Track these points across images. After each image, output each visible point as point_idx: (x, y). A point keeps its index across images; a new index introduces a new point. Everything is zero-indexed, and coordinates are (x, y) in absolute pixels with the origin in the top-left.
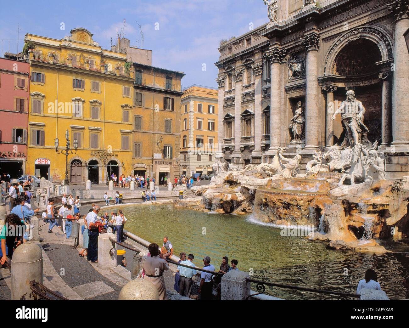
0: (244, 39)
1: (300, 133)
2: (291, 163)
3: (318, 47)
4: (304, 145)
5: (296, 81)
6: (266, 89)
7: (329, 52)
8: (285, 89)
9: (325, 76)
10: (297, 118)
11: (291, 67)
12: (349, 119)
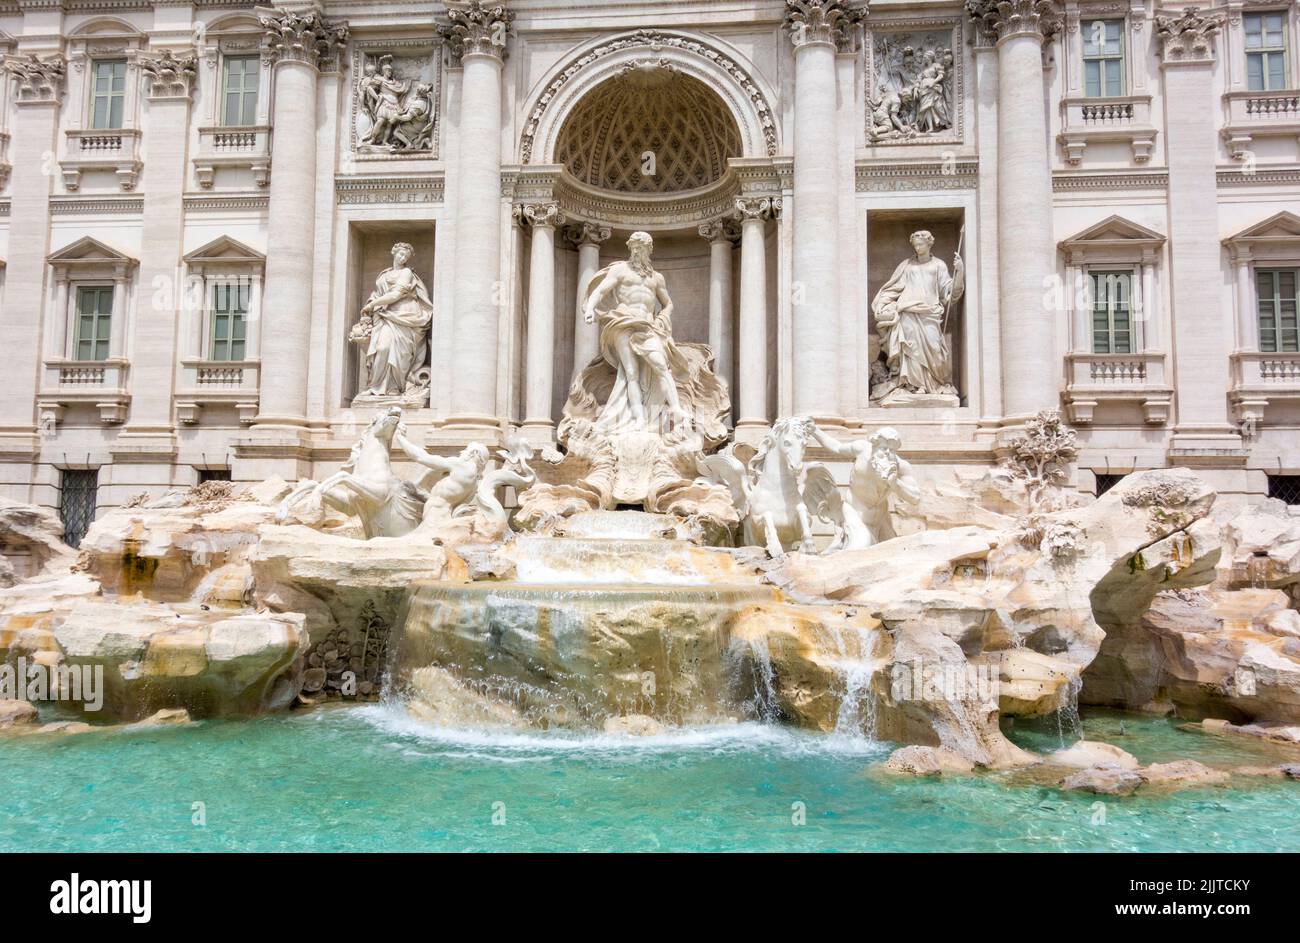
3: (506, 56)
4: (423, 412)
5: (392, 160)
6: (210, 169)
7: (549, 86)
8: (337, 183)
9: (535, 167)
10: (392, 306)
11: (369, 104)
12: (637, 329)
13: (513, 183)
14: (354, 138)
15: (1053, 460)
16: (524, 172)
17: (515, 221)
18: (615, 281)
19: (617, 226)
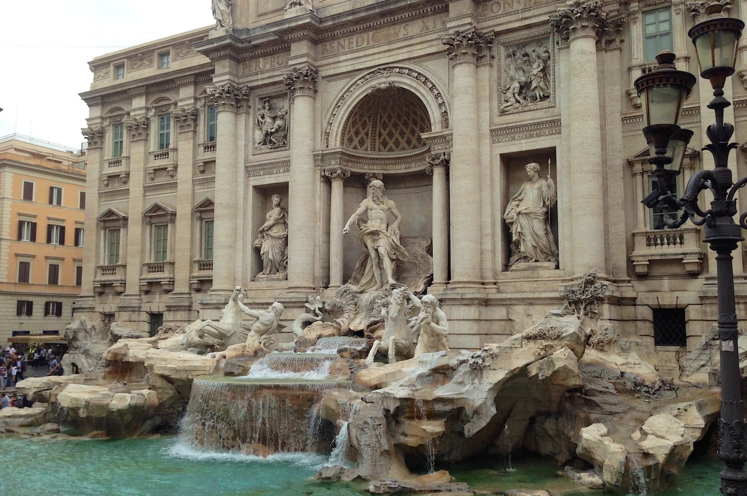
0: (153, 51)
1: (278, 258)
2: (262, 319)
3: (316, 92)
4: (284, 282)
5: (270, 152)
6: (202, 164)
7: (337, 104)
8: (246, 167)
9: (331, 149)
10: (270, 228)
11: (259, 124)
12: (375, 234)
13: (320, 158)
14: (254, 143)
15: (591, 303)
16: (324, 152)
17: (322, 179)
18: (364, 208)
19: (385, 172)
